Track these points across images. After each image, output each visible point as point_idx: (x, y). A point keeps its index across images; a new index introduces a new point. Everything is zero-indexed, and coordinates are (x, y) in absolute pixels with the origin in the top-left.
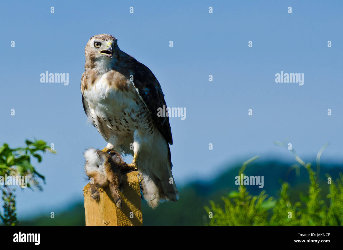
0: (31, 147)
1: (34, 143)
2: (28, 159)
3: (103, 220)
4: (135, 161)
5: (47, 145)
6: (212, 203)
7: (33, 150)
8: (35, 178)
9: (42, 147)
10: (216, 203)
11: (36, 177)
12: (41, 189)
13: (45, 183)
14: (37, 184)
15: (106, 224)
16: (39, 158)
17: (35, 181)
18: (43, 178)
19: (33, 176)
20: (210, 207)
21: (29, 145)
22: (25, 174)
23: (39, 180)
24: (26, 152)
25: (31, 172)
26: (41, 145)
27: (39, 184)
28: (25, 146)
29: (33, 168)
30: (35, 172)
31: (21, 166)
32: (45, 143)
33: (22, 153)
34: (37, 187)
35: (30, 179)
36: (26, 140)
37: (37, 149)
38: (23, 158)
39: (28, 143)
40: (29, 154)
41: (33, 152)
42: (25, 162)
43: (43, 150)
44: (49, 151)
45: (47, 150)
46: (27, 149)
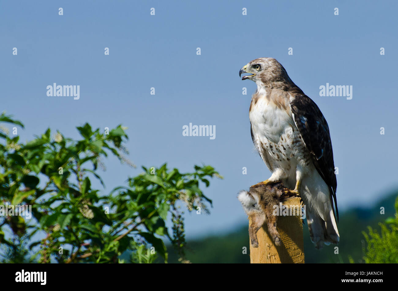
0: (200, 172)
1: (203, 169)
2: (197, 183)
3: (266, 243)
4: (298, 188)
5: (215, 171)
6: (370, 228)
7: (202, 175)
8: (203, 202)
9: (210, 173)
10: (373, 229)
11: (204, 200)
12: (208, 212)
13: (212, 207)
14: (204, 207)
15: (269, 247)
16: (207, 183)
17: (202, 204)
18: (210, 201)
19: (201, 200)
20: (368, 232)
21: (198, 170)
22: (193, 198)
23: (207, 204)
24: (195, 177)
25: (199, 196)
26: (209, 171)
27: (206, 207)
28: (193, 171)
29: (201, 193)
30: (202, 196)
31: (190, 190)
32: (213, 169)
33: (192, 178)
34: (204, 210)
35: (198, 203)
36: (195, 165)
37: (205, 174)
38: (192, 182)
39: (197, 168)
40: (198, 178)
41: (202, 177)
42: (194, 187)
43: (211, 175)
44: (216, 176)
45: (214, 175)
46: (196, 174)
